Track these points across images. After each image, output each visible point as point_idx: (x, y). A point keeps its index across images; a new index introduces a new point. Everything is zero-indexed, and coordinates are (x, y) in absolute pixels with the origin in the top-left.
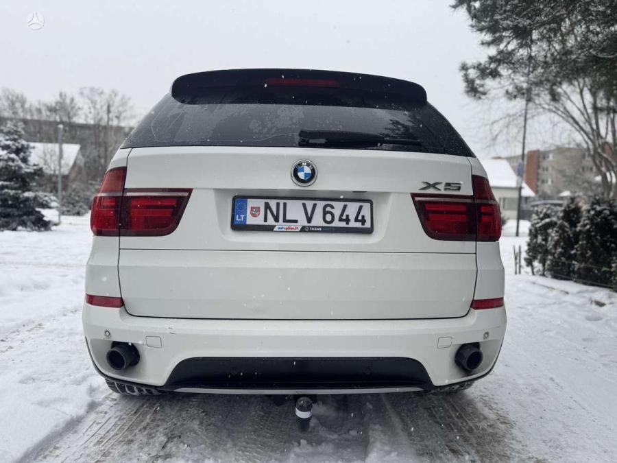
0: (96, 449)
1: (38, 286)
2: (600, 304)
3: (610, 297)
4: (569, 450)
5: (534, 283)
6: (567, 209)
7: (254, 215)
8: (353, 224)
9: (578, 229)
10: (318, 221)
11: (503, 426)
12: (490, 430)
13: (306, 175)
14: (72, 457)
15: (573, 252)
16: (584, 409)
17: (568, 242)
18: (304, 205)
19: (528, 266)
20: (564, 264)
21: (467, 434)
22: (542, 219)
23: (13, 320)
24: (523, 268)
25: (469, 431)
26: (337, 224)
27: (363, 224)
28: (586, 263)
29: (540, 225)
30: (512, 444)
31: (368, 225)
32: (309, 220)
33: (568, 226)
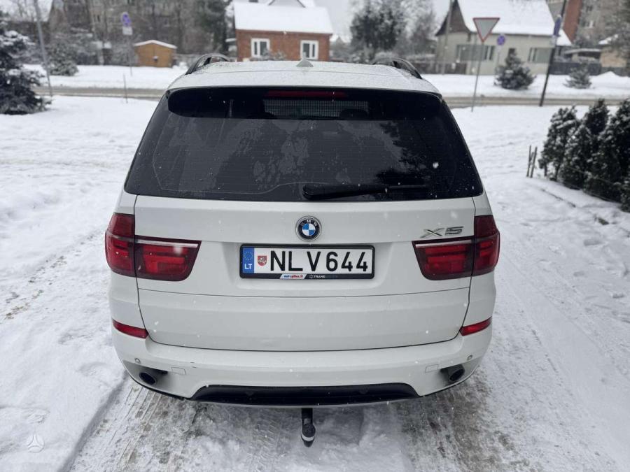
0: (137, 421)
1: (48, 201)
2: (604, 222)
3: (615, 215)
4: (532, 422)
5: (544, 190)
6: (593, 114)
7: (261, 264)
8: (355, 271)
9: (599, 138)
10: (322, 268)
11: (479, 395)
12: (468, 399)
13: (311, 232)
14: (119, 431)
15: (589, 161)
16: (555, 369)
17: (586, 148)
18: (309, 254)
19: (541, 167)
20: (577, 173)
21: (448, 403)
22: (564, 120)
23: (35, 254)
24: (536, 168)
25: (450, 401)
26: (340, 271)
27: (365, 270)
28: (600, 175)
29: (561, 126)
30: (483, 415)
31: (369, 271)
32: (314, 268)
33: (590, 133)
